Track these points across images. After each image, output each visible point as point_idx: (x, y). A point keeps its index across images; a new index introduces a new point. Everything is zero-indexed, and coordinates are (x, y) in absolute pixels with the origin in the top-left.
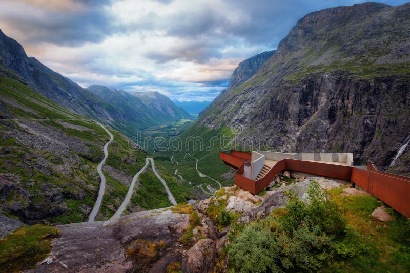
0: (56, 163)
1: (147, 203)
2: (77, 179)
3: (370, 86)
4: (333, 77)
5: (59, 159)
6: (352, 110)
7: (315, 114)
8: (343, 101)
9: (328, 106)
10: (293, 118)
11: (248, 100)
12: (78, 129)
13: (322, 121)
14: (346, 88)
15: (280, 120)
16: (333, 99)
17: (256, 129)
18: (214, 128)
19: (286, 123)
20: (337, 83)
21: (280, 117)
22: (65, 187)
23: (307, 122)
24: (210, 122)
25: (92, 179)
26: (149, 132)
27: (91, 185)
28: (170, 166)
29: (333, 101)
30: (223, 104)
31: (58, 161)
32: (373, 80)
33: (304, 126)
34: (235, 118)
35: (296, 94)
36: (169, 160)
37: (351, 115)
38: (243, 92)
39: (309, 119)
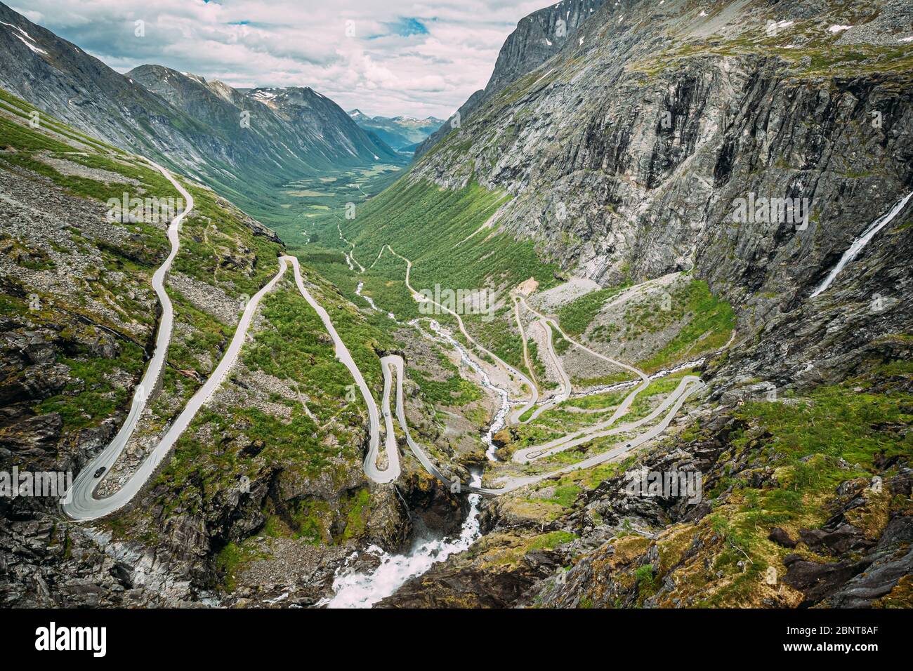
0: (35, 267)
1: (280, 363)
2: (96, 306)
3: (818, 98)
4: (740, 71)
5: (42, 255)
6: (770, 156)
7: (687, 162)
8: (753, 133)
9: (717, 144)
10: (636, 169)
11: (536, 120)
12: (97, 178)
13: (701, 179)
14: (767, 100)
15: (606, 173)
16: (732, 125)
17: (550, 192)
18: (450, 186)
19: (619, 181)
20: (746, 88)
21: (608, 165)
22: (62, 328)
23: (666, 180)
24: (442, 173)
25: (139, 308)
26: (293, 193)
27: (135, 321)
28: (345, 276)
29: (731, 131)
30: (475, 127)
31: (39, 260)
32: (827, 85)
33: (659, 189)
34: (503, 165)
35: (650, 108)
36: (344, 262)
37: (764, 169)
38: (526, 97)
39: (671, 173)
